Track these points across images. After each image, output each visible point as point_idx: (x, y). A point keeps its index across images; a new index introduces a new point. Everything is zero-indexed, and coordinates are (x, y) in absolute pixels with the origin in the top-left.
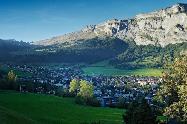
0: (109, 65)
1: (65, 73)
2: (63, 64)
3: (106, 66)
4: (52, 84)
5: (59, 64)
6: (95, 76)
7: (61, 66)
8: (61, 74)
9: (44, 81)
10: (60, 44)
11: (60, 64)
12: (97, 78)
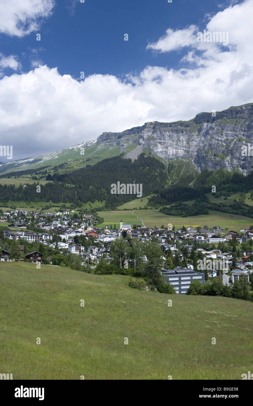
0: (149, 207)
1: (66, 223)
2: (61, 204)
3: (143, 209)
4: (46, 244)
5: (53, 204)
6: (126, 229)
7: (58, 209)
8: (59, 225)
9: (30, 237)
10: (53, 167)
11: (55, 204)
12: (129, 232)
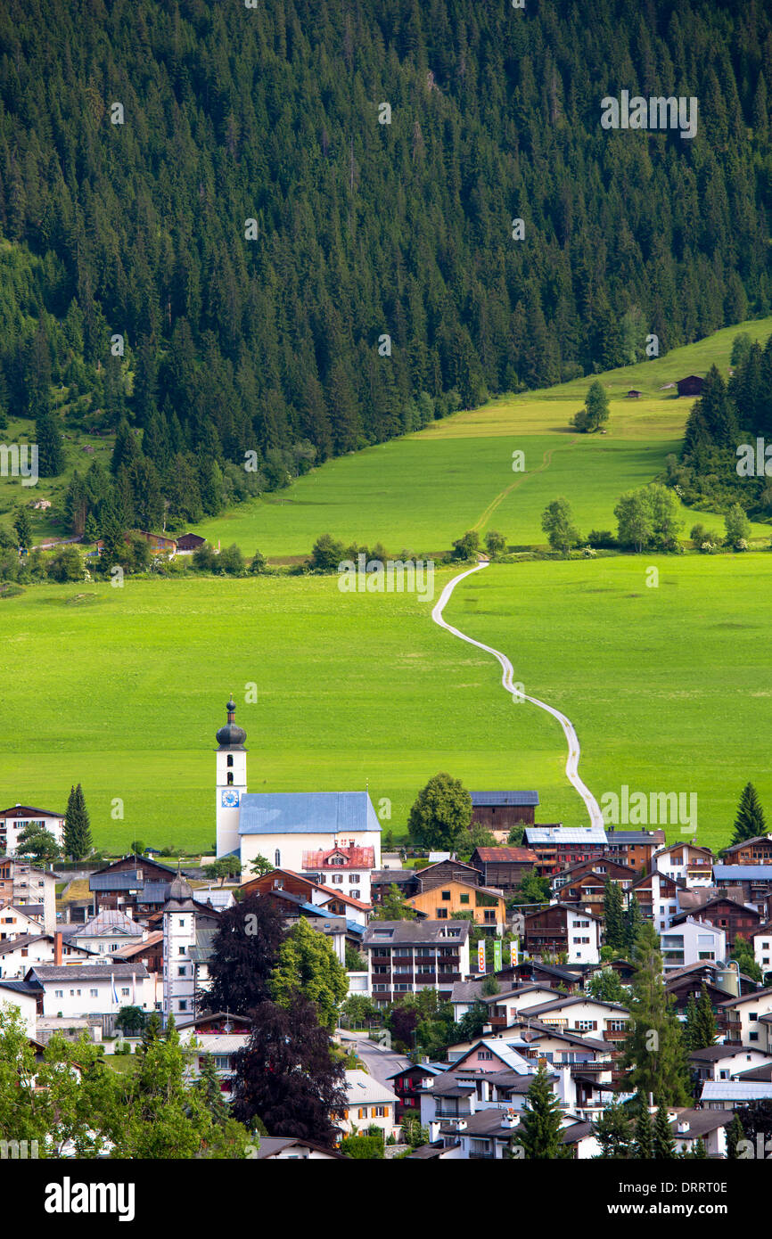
12: (337, 905)
